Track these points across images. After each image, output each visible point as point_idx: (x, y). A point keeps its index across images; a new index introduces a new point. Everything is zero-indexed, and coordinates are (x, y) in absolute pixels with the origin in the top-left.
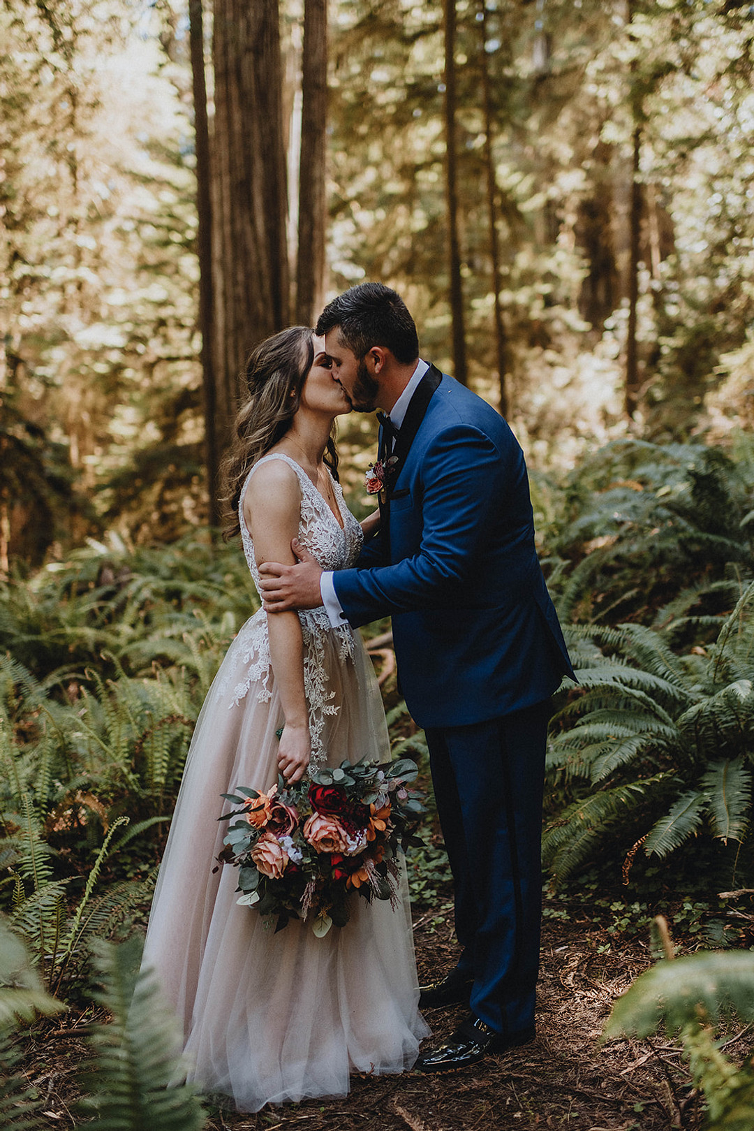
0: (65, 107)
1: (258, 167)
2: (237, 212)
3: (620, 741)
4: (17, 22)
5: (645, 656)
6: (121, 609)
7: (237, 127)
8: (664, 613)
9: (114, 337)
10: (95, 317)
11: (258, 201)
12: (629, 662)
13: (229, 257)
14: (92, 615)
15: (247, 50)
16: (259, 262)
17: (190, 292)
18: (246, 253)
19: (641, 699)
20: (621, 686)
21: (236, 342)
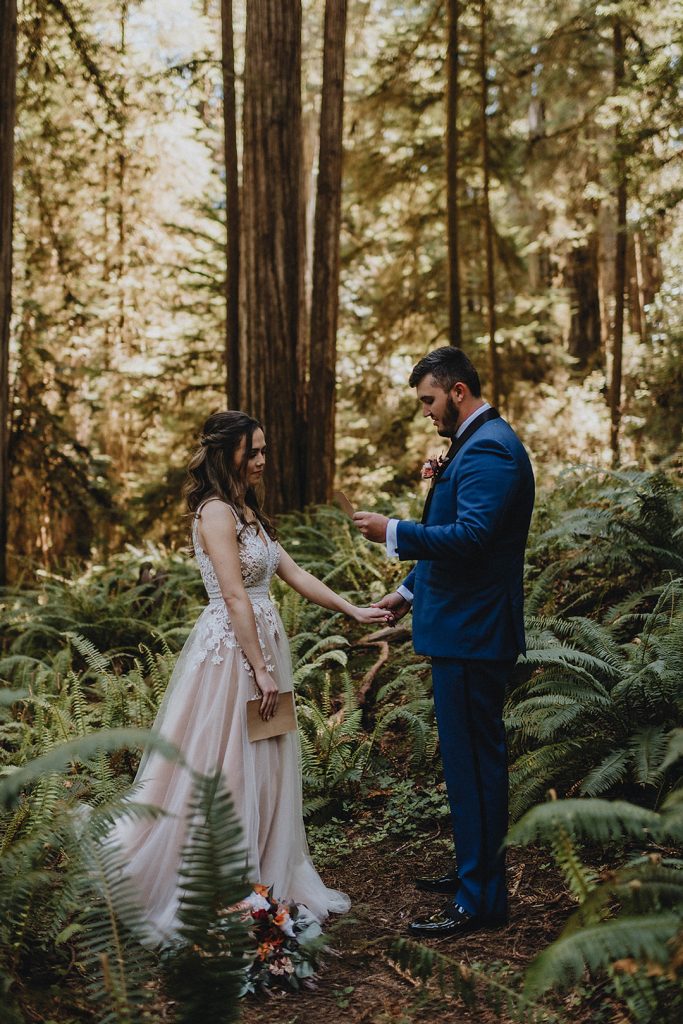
0: (114, 167)
1: (280, 223)
2: (262, 261)
3: (563, 707)
4: (78, 98)
5: (590, 642)
6: (159, 603)
7: (263, 188)
8: (613, 611)
9: (153, 367)
10: (135, 349)
11: (280, 252)
12: (577, 647)
13: (253, 301)
14: (135, 607)
15: (273, 122)
16: (279, 304)
17: (218, 327)
18: (268, 296)
19: (581, 673)
20: (565, 663)
21: (258, 373)
